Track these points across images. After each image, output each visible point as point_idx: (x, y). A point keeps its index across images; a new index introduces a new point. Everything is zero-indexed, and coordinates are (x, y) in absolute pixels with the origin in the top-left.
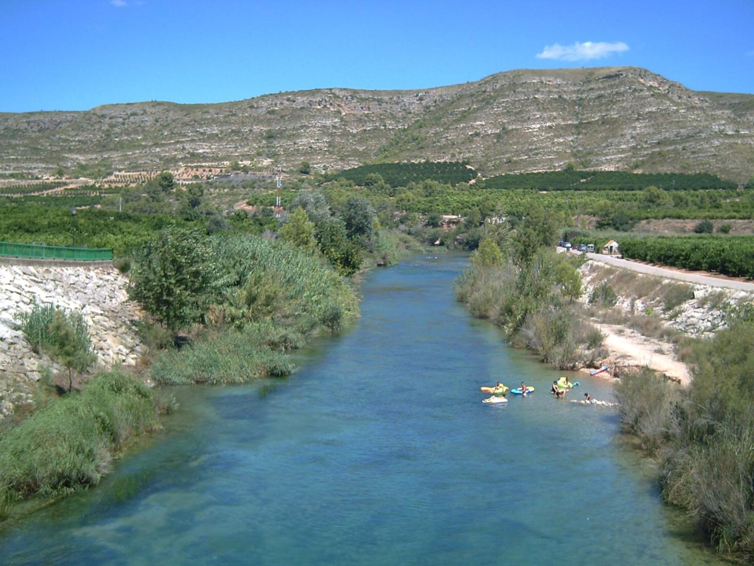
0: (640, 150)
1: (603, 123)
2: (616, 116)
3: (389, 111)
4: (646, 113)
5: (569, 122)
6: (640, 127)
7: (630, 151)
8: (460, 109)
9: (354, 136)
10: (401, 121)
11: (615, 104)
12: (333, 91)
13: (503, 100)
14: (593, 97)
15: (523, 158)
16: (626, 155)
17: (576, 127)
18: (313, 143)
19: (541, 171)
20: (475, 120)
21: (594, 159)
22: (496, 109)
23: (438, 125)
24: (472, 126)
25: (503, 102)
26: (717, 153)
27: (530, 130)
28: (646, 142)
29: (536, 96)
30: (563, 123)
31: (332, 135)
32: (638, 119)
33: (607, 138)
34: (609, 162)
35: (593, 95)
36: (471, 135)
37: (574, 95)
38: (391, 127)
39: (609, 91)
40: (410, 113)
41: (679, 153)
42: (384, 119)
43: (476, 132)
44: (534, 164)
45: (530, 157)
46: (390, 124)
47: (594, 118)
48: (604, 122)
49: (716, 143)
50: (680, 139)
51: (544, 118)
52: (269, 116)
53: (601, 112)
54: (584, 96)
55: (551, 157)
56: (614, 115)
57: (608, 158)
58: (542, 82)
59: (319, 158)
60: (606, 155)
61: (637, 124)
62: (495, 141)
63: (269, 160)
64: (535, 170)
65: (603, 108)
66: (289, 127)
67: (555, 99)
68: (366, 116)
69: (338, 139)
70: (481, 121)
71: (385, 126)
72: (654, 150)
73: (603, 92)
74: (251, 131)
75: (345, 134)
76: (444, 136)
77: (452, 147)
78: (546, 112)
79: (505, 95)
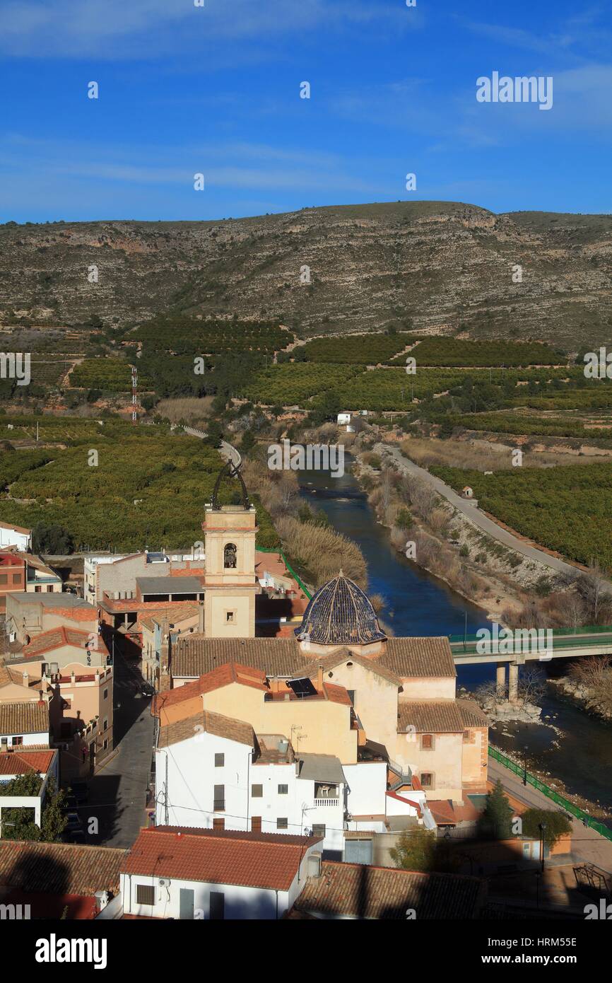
0: (465, 309)
1: (424, 275)
2: (438, 268)
3: (178, 249)
4: (472, 266)
5: (387, 273)
6: (466, 282)
7: (455, 310)
8: (264, 254)
9: (143, 279)
10: (193, 261)
11: (437, 252)
12: (114, 225)
13: (313, 247)
14: (412, 243)
15: (340, 317)
16: (451, 315)
17: (395, 278)
18: (97, 290)
19: (361, 334)
20: (284, 269)
21: (416, 320)
22: (306, 257)
23: (240, 271)
24: (280, 277)
25: (314, 249)
26: (548, 317)
27: (346, 284)
28: (472, 300)
29: (350, 243)
30: (380, 274)
31: (116, 280)
32: (463, 273)
33: (429, 294)
34: (432, 323)
35: (412, 241)
36: (281, 287)
37: (391, 240)
38: (182, 269)
39: (430, 237)
40: (203, 252)
41: (508, 315)
42: (174, 259)
43: (286, 284)
44: (353, 324)
45: (348, 317)
46: (181, 265)
47: (414, 268)
48: (427, 273)
49: (546, 304)
50: (509, 299)
51: (360, 269)
52: (40, 255)
53: (423, 262)
54: (402, 241)
55: (370, 316)
56: (436, 266)
57: (431, 318)
58: (356, 226)
59: (106, 307)
60: (429, 314)
61: (461, 278)
62: (307, 294)
63: (49, 310)
64: (355, 332)
65: (424, 257)
66: (66, 270)
67: (370, 245)
68: (153, 256)
69: (124, 285)
70: (291, 271)
71: (176, 267)
72: (481, 310)
73: (423, 238)
74: (22, 273)
75: (132, 279)
76: (250, 287)
77: (260, 302)
78: (361, 262)
79: (315, 240)
